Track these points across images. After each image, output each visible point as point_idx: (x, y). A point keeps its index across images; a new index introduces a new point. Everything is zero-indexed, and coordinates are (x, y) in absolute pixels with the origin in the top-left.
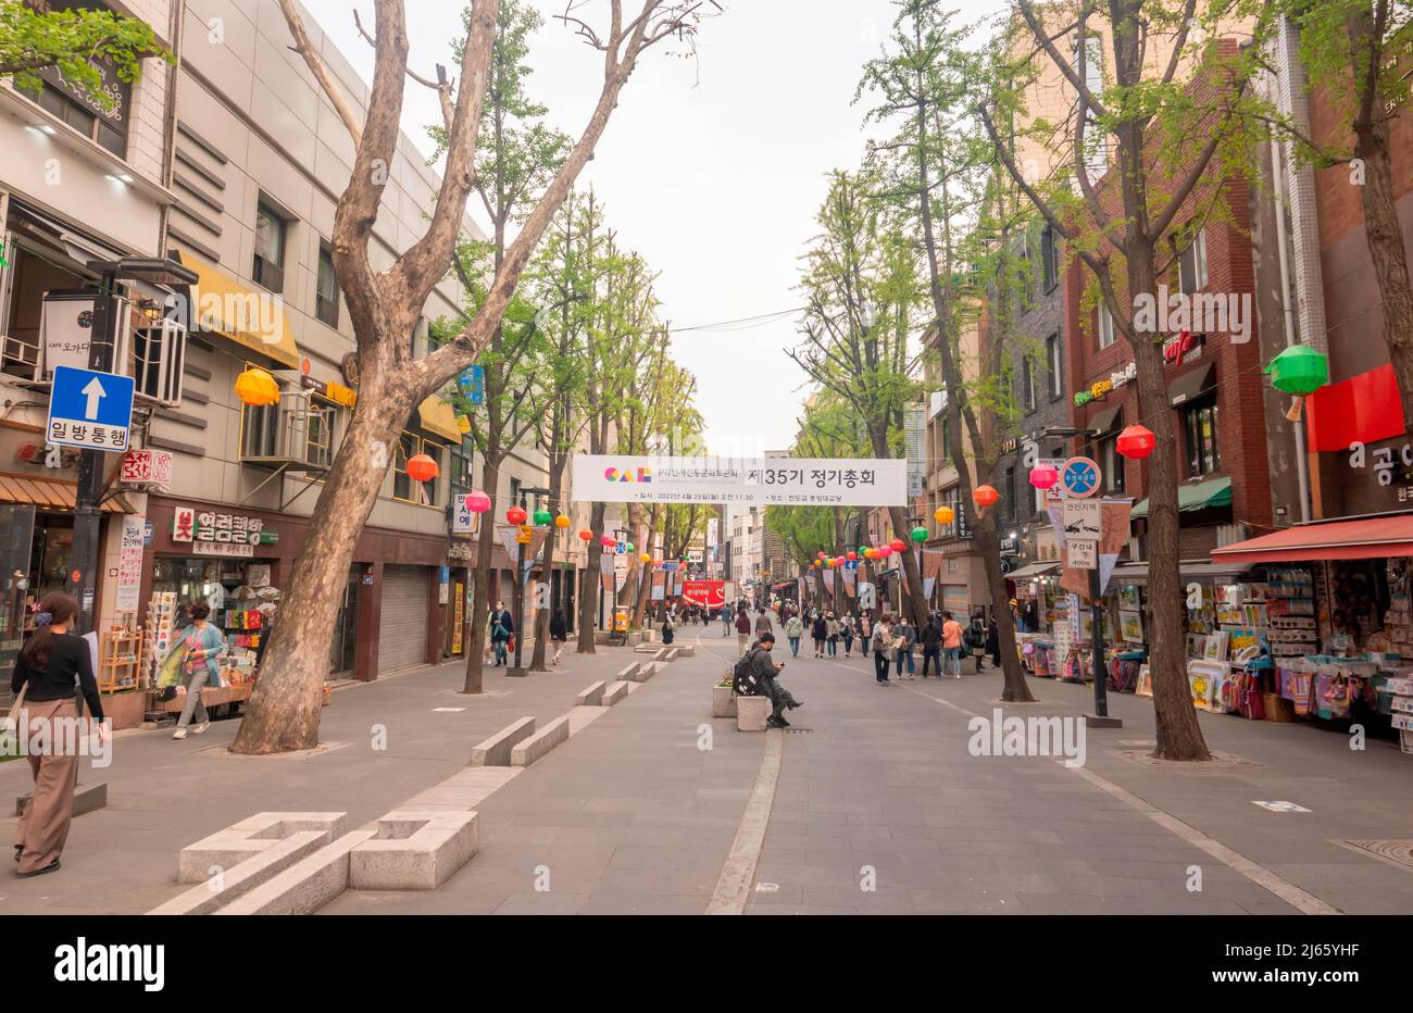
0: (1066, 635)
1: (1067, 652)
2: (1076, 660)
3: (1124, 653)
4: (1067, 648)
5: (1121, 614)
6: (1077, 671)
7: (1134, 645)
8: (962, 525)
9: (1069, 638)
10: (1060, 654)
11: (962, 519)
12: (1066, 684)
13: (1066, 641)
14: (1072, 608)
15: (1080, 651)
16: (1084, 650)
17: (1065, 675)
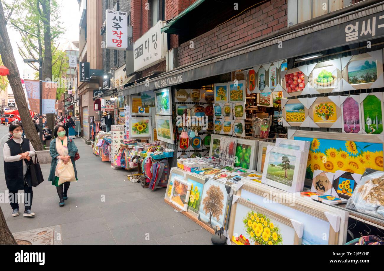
0: (119, 135)
1: (119, 147)
2: (123, 155)
3: (157, 152)
4: (119, 144)
5: (157, 118)
6: (123, 162)
7: (166, 145)
8: (83, 74)
9: (121, 137)
10: (114, 148)
11: (83, 71)
12: (116, 172)
13: (119, 139)
14: (128, 116)
15: (127, 147)
16: (130, 146)
17: (116, 164)
